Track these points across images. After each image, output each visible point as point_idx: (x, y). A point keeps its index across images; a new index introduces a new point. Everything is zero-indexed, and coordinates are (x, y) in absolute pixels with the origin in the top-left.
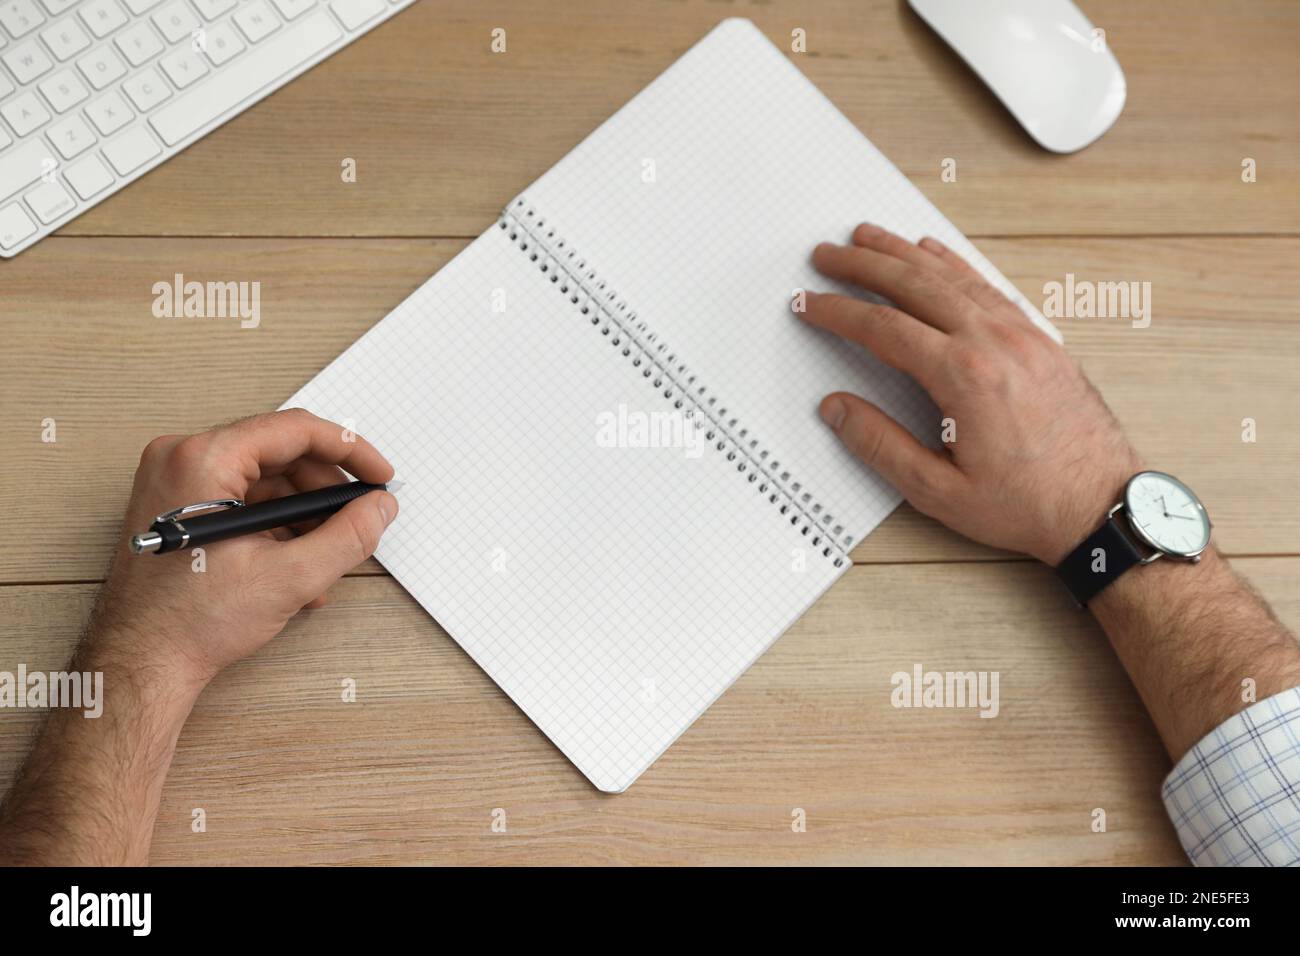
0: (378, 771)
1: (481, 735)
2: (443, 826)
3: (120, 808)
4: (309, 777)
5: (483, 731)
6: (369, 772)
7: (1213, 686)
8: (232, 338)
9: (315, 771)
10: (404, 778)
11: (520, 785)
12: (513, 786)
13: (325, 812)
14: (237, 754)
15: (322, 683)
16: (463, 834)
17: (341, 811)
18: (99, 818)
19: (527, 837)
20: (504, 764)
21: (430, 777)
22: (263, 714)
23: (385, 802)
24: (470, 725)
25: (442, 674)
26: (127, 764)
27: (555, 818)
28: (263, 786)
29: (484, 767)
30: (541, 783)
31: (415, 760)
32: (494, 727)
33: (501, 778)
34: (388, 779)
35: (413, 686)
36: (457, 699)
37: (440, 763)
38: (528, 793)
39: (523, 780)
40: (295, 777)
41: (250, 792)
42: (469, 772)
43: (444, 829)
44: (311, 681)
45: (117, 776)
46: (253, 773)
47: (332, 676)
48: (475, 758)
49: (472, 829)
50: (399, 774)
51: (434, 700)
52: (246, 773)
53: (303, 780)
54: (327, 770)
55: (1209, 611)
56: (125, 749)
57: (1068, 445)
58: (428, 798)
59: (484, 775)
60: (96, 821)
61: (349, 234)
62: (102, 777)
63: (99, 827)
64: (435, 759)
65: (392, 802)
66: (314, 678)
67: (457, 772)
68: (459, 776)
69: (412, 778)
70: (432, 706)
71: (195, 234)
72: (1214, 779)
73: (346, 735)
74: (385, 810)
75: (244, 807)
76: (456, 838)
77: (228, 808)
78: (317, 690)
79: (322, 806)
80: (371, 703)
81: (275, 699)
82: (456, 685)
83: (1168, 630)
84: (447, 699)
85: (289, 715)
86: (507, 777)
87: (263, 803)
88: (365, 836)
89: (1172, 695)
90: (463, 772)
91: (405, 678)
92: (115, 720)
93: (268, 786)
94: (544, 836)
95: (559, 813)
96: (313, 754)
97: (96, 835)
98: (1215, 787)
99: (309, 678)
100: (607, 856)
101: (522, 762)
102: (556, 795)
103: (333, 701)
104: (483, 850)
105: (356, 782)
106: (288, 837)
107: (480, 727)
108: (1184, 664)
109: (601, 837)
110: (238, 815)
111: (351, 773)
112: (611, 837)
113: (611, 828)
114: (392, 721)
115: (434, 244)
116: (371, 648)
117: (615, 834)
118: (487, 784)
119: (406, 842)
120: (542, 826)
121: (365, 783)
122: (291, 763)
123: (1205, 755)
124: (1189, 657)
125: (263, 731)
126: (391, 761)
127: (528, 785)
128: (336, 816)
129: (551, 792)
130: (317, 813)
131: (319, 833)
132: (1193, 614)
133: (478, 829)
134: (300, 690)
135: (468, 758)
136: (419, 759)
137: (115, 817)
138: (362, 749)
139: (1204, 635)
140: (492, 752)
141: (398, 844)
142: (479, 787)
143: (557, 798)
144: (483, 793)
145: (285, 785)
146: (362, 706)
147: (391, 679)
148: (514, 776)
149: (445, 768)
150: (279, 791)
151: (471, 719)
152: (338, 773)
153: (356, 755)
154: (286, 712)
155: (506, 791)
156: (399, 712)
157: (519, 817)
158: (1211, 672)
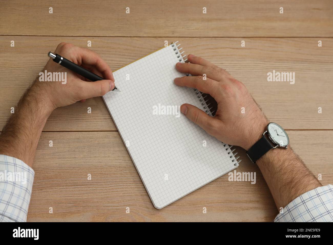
0: (77, 187)
1: (104, 177)
2: (94, 203)
3: (31, 133)
4: (59, 188)
5: (105, 176)
6: (75, 187)
7: (292, 186)
8: (40, 64)
9: (60, 186)
10: (83, 189)
11: (114, 192)
12: (113, 192)
13: (62, 198)
14: (40, 181)
15: (62, 161)
16: (99, 205)
17: (67, 198)
18: (26, 135)
19: (116, 206)
20: (110, 186)
21: (91, 189)
22: (47, 170)
23: (79, 196)
24: (101, 174)
25: (94, 160)
26: (33, 122)
27: (124, 201)
28: (46, 190)
29: (104, 186)
30: (120, 191)
31: (87, 184)
32: (107, 175)
33: (109, 189)
34: (79, 189)
35: (86, 163)
36: (98, 167)
37: (93, 185)
38: (116, 194)
39: (115, 190)
40: (55, 188)
41: (43, 192)
42: (101, 188)
43: (94, 204)
44: (59, 161)
45: (31, 125)
46: (44, 186)
47: (65, 159)
48: (103, 183)
49: (101, 204)
50: (82, 188)
51: (92, 167)
52: (42, 186)
53: (57, 189)
54: (63, 186)
55: (291, 163)
56: (33, 118)
57: (251, 114)
58: (90, 194)
59: (104, 188)
60: (25, 136)
61: (71, 36)
62: (27, 124)
63: (26, 137)
64: (92, 184)
65: (81, 196)
66: (60, 160)
67: (98, 187)
68: (98, 189)
69: (86, 189)
70: (91, 169)
71: (31, 35)
72: (292, 215)
73: (69, 176)
74: (78, 198)
75: (41, 196)
76: (97, 206)
77: (37, 196)
78: (61, 163)
79: (62, 196)
80: (75, 167)
81: (50, 166)
82: (97, 163)
83: (280, 169)
84: (95, 167)
85: (53, 170)
86: (111, 189)
87: (47, 195)
88: (73, 205)
89: (280, 188)
90: (100, 187)
91: (84, 161)
92: (32, 109)
93: (48, 190)
94: (121, 206)
95: (125, 200)
96: (60, 182)
97: (25, 139)
98: (293, 218)
99: (59, 160)
100: (137, 212)
101: (115, 185)
102: (124, 194)
103: (65, 167)
104: (104, 210)
105: (71, 190)
106: (53, 205)
107: (104, 175)
108: (284, 179)
109: (135, 207)
110: (40, 198)
111: (70, 187)
112: (139, 207)
113: (138, 204)
114: (81, 173)
115: (93, 38)
116: (76, 152)
117: (140, 206)
118: (105, 191)
119: (84, 207)
120: (120, 203)
121: (73, 190)
122: (54, 184)
123: (289, 209)
124: (285, 177)
125: (47, 175)
126: (81, 184)
127: (116, 191)
128: (66, 199)
129: (122, 194)
130: (61, 198)
131: (61, 204)
132: (286, 164)
133: (103, 204)
134: (56, 163)
135: (100, 184)
136: (88, 184)
137: (30, 136)
138: (73, 180)
139: (289, 171)
140: (107, 182)
141: (82, 208)
142: (103, 192)
143: (124, 195)
144: (105, 193)
145: (52, 190)
146: (72, 168)
147: (80, 161)
148: (113, 189)
149: (94, 186)
150: (51, 191)
151: (101, 173)
152: (66, 187)
153: (71, 182)
154: (52, 169)
155: (111, 193)
156: (82, 170)
157: (114, 200)
158: (291, 182)
